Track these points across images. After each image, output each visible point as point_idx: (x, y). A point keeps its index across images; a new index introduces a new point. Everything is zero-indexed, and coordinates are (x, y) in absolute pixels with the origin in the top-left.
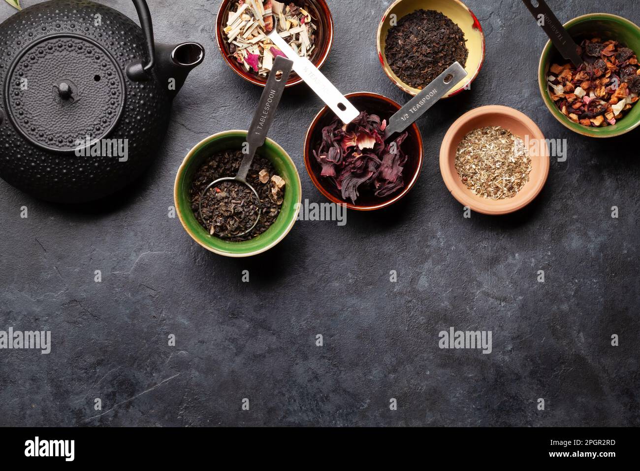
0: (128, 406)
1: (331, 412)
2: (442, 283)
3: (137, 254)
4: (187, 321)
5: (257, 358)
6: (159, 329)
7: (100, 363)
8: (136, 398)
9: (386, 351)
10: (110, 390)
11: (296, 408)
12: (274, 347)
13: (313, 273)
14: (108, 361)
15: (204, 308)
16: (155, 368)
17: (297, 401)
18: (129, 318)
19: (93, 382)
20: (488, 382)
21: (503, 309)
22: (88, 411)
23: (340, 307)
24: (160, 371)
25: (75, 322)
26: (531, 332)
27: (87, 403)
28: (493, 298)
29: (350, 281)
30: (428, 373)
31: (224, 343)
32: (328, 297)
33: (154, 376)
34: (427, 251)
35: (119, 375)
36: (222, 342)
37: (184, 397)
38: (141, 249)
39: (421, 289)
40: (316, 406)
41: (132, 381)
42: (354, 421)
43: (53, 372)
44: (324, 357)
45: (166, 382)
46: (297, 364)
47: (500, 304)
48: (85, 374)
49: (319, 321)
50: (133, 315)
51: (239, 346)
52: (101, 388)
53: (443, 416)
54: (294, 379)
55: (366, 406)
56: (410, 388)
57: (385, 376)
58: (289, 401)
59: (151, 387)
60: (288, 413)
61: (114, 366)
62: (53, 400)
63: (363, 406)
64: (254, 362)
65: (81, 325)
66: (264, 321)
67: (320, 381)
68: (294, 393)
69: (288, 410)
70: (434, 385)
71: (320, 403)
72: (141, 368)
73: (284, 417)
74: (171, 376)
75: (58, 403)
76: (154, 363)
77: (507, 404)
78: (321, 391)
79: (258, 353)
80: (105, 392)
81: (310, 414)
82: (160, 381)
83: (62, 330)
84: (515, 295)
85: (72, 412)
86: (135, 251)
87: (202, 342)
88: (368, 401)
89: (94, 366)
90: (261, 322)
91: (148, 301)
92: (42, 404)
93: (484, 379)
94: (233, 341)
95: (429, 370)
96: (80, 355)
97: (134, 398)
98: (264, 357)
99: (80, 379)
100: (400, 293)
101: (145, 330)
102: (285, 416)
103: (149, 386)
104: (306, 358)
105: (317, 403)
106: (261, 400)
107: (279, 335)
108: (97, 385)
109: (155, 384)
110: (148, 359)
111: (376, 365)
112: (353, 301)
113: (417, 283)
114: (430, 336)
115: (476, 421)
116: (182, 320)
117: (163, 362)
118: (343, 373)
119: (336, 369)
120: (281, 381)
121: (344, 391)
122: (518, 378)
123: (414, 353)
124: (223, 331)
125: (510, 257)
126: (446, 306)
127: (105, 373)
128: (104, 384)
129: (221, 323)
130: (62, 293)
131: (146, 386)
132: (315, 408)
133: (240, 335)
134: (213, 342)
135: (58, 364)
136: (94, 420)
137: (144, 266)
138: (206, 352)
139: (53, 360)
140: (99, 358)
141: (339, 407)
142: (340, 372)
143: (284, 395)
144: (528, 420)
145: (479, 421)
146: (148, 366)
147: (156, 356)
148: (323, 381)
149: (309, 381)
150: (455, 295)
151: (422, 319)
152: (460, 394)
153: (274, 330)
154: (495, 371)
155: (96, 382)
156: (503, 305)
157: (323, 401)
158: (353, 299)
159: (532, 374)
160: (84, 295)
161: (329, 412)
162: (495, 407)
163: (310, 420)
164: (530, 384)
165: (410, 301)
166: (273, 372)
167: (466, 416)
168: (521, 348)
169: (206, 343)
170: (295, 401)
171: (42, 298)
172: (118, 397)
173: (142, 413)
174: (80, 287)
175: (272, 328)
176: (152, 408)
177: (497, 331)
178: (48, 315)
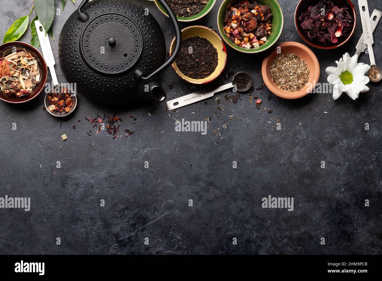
0: (143, 230)
1: (250, 228)
2: (306, 158)
3: (143, 150)
4: (172, 184)
5: (210, 202)
6: (157, 189)
7: (127, 208)
8: (147, 226)
10: (133, 222)
11: (231, 227)
12: (218, 195)
13: (237, 155)
14: (131, 207)
15: (180, 176)
16: (156, 209)
17: (232, 224)
18: (141, 184)
19: (124, 218)
20: (333, 209)
21: (338, 170)
22: (122, 234)
23: (252, 173)
24: (158, 211)
25: (112, 187)
26: (354, 181)
27: (121, 229)
28: (333, 164)
29: (257, 159)
30: (301, 205)
31: (192, 195)
32: (245, 168)
33: (156, 214)
34: (297, 141)
35: (138, 214)
37: (172, 224)
38: (145, 147)
39: (294, 162)
40: (242, 226)
41: (145, 217)
42: (263, 233)
43: (102, 214)
44: (245, 200)
45: (162, 216)
46: (231, 204)
48: (119, 215)
49: (241, 181)
50: (143, 182)
51: (200, 196)
52: (128, 221)
53: (309, 228)
54: (230, 212)
55: (268, 224)
56: (291, 214)
58: (228, 224)
59: (155, 219)
60: (228, 230)
61: (134, 210)
62: (103, 229)
64: (208, 204)
65: (116, 189)
66: (212, 182)
67: (244, 212)
68: (230, 219)
69: (228, 228)
70: (303, 211)
72: (148, 210)
73: (226, 232)
74: (165, 213)
75: (106, 231)
76: (155, 207)
77: (343, 220)
78: (244, 218)
79: (210, 199)
80: (130, 224)
81: (239, 230)
82: (159, 217)
83: (106, 191)
84: (344, 162)
85: (113, 235)
86: (142, 148)
87: (180, 195)
88: (270, 222)
89: (123, 210)
91: (151, 174)
92: (97, 231)
93: (330, 207)
94: (197, 193)
96: (116, 204)
97: (146, 226)
98: (214, 201)
99: (117, 217)
100: (284, 164)
101: (150, 190)
103: (153, 219)
104: (235, 201)
105: (243, 224)
106: (213, 224)
107: (221, 189)
108: (126, 220)
109: (157, 218)
110: (152, 205)
112: (258, 169)
113: (292, 158)
114: (300, 186)
115: (327, 230)
116: (169, 184)
117: (160, 206)
119: (252, 205)
120: (223, 213)
121: (257, 217)
122: (348, 206)
123: (293, 195)
124: (191, 188)
125: (341, 142)
126: (308, 170)
127: (130, 214)
128: (130, 219)
129: (190, 184)
130: (105, 172)
131: (152, 219)
133: (200, 190)
134: (186, 194)
135: (104, 209)
136: (125, 238)
137: (147, 156)
138: (183, 200)
140: (126, 206)
141: (254, 226)
142: (254, 208)
143: (225, 221)
144: (355, 228)
145: (329, 230)
146: (152, 209)
147: (156, 203)
149: (238, 213)
150: (313, 163)
151: (296, 177)
152: (318, 215)
153: (218, 187)
154: (336, 203)
155: (125, 218)
156: (338, 168)
157: (246, 223)
158: (259, 168)
159: (356, 203)
160: (116, 172)
161: (249, 228)
162: (337, 222)
163: (239, 233)
164: (355, 209)
165: (289, 168)
166: (218, 209)
167: (322, 227)
168: (349, 190)
169: (182, 195)
170: (231, 223)
171: (94, 175)
172: (137, 226)
173: (150, 233)
174: (114, 169)
175: (217, 185)
176: (155, 231)
177: (336, 181)
178: (98, 184)
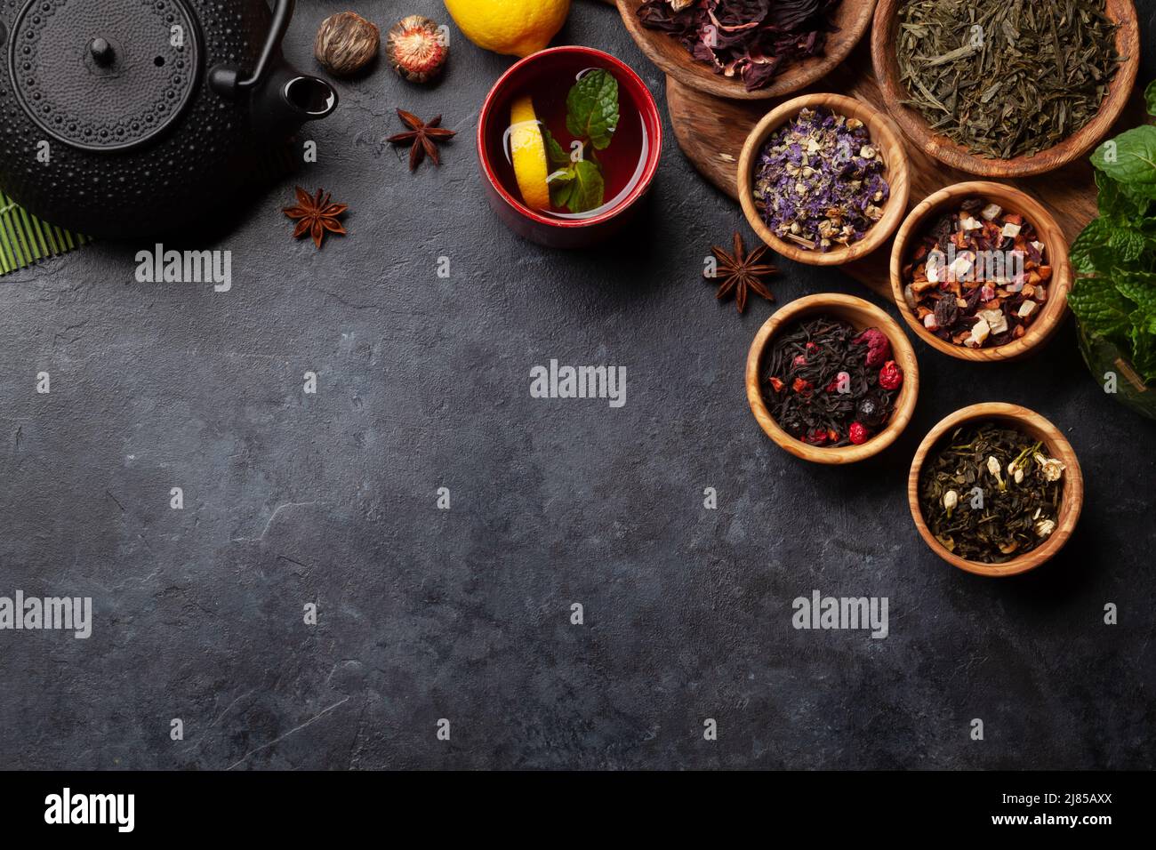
0: (268, 754)
1: (598, 748)
2: (768, 531)
3: (270, 508)
4: (357, 613)
5: (475, 666)
7: (220, 687)
8: (281, 741)
9: (682, 645)
10: (239, 729)
11: (540, 745)
12: (499, 647)
13: (556, 525)
14: (232, 683)
15: (384, 589)
16: (308, 690)
17: (542, 734)
18: (263, 611)
19: (210, 717)
20: (851, 687)
21: (868, 567)
23: (602, 578)
24: (317, 695)
25: (176, 624)
26: (917, 601)
27: (203, 752)
28: (851, 550)
29: (618, 534)
30: (752, 677)
31: (418, 645)
32: (582, 562)
33: (308, 704)
34: (741, 479)
35: (252, 705)
36: (415, 642)
37: (359, 735)
38: (276, 500)
39: (734, 542)
40: (573, 739)
41: (274, 713)
42: (636, 760)
43: (145, 705)
44: (582, 660)
45: (328, 712)
46: (538, 673)
47: (864, 560)
48: (196, 706)
50: (269, 607)
51: (442, 647)
52: (224, 727)
53: (779, 745)
54: (534, 698)
55: (653, 735)
56: (724, 703)
57: (683, 686)
58: (529, 734)
59: (305, 721)
60: (528, 752)
61: (242, 691)
62: (148, 750)
63: (649, 736)
64: (468, 673)
65: (186, 627)
66: (481, 606)
67: (577, 698)
68: (536, 720)
69: (528, 748)
70: (762, 696)
71: (579, 734)
72: (286, 692)
73: (522, 760)
74: (335, 702)
75: (156, 755)
76: (306, 682)
77: (883, 721)
78: (579, 715)
79: (473, 659)
80: (231, 734)
81: (565, 753)
82: (318, 712)
83: (155, 636)
84: (887, 543)
85: (178, 767)
86: (267, 504)
87: (383, 645)
88: (657, 727)
89: (210, 692)
90: (476, 607)
91: (292, 583)
92: (131, 756)
93: (844, 682)
94: (433, 640)
95: (755, 672)
96: (188, 674)
97: (277, 740)
98: (485, 664)
100: (700, 550)
101: (290, 630)
102: (524, 758)
103: (301, 720)
104: (552, 662)
105: (575, 734)
106: (482, 735)
107: (507, 628)
108: (218, 722)
109: (312, 716)
110: (297, 676)
111: (667, 668)
112: (624, 566)
113: (727, 532)
114: (752, 616)
115: (834, 751)
116: (349, 612)
117: (322, 680)
118: (613, 684)
119: (602, 677)
120: (514, 701)
121: (617, 712)
122: (900, 678)
123: (728, 646)
124: (416, 625)
126: (776, 568)
127: (230, 703)
128: (229, 719)
129: (413, 613)
130: (154, 577)
131: (296, 720)
132: (571, 743)
133: (444, 631)
134: (400, 644)
137: (282, 527)
138: (390, 661)
139: (144, 684)
140: (218, 679)
141: (609, 740)
142: (609, 684)
143: (520, 724)
144: (919, 745)
145: (840, 751)
146: (297, 688)
147: (310, 672)
148: (582, 698)
149: (558, 700)
150: (790, 548)
151: (738, 591)
152: (806, 708)
153: (498, 620)
154: (860, 669)
155: (215, 717)
156: (868, 561)
157: (583, 731)
158: (624, 564)
159: (923, 671)
160: (189, 578)
161: (595, 748)
162: (865, 727)
163: (564, 762)
164: (919, 688)
165: (717, 563)
166: (500, 688)
167: (818, 744)
168: (901, 629)
169: (389, 645)
170: (538, 733)
171: (121, 586)
172: (252, 740)
173: (292, 763)
174: (182, 566)
175: (496, 617)
176: (307, 756)
178: (134, 613)
